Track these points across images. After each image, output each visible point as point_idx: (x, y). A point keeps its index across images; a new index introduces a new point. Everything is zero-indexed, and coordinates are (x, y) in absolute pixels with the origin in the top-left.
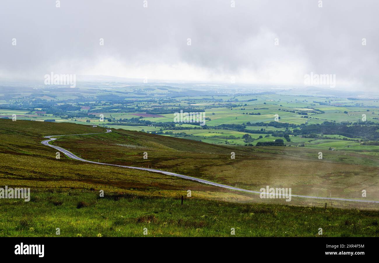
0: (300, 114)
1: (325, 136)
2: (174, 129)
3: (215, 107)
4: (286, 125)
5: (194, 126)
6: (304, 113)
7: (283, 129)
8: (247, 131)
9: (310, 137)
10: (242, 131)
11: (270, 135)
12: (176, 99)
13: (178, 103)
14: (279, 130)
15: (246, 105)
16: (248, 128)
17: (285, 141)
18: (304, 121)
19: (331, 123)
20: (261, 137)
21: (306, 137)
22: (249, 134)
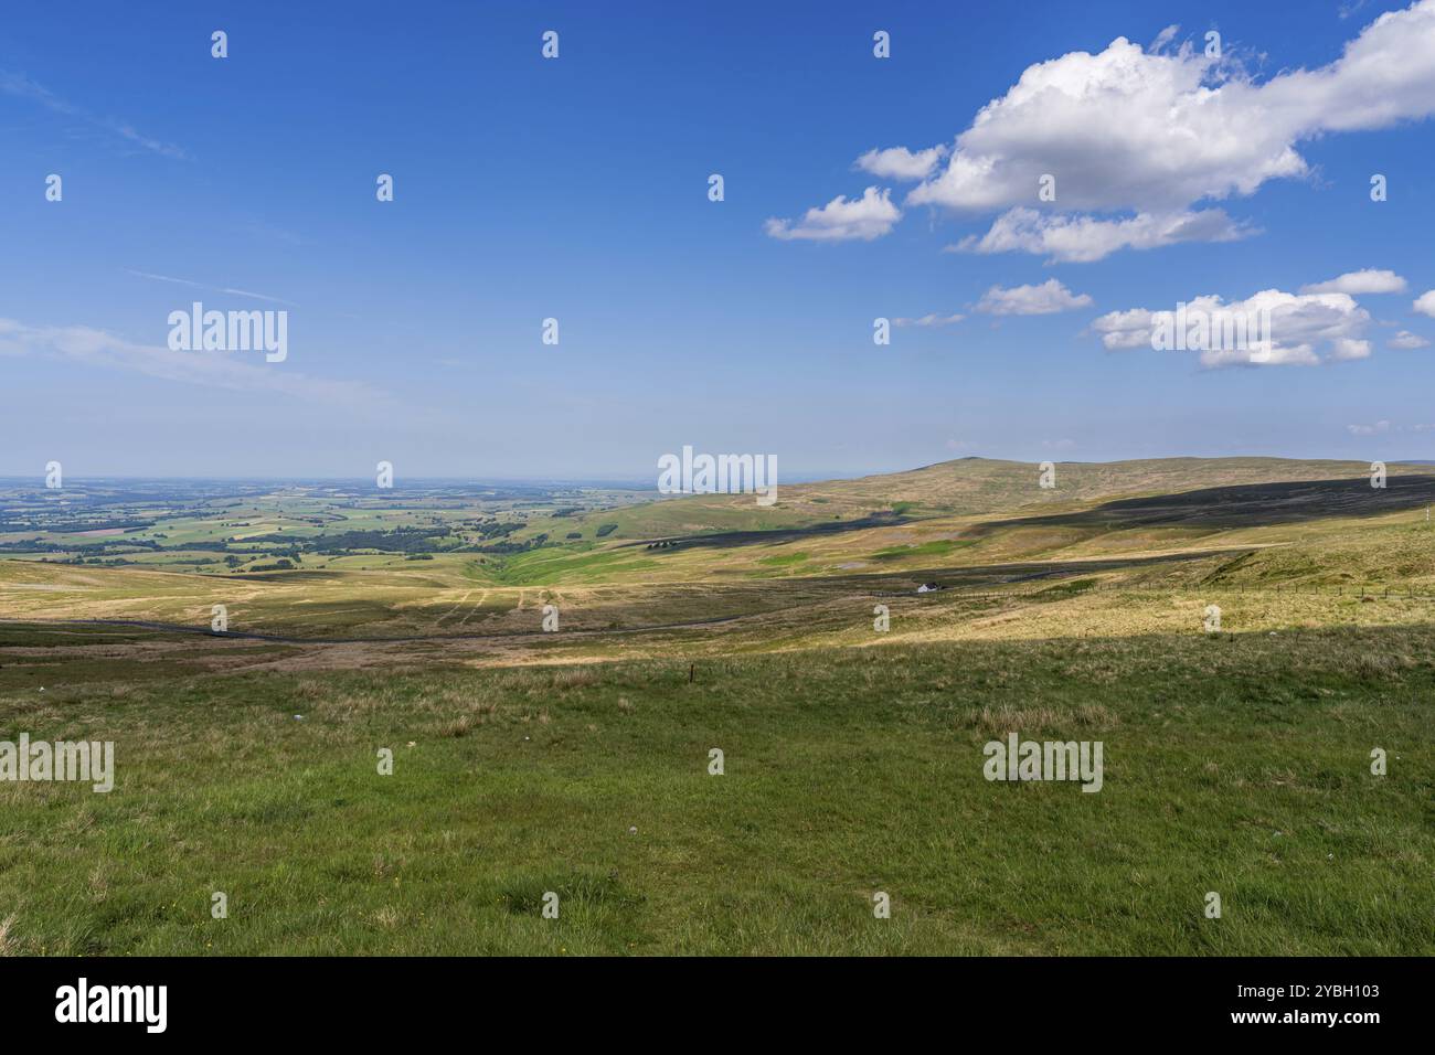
0: (311, 521)
1: (351, 551)
2: (103, 555)
3: (172, 517)
4: (291, 539)
5: (139, 548)
6: (317, 521)
7: (288, 545)
8: (230, 551)
9: (330, 554)
10: (224, 551)
11: (269, 554)
12: (102, 507)
13: (107, 514)
14: (281, 546)
15: (224, 512)
16: (231, 546)
17: (293, 562)
18: (318, 531)
19: (359, 533)
20: (254, 559)
21: (323, 554)
22: (235, 555)
